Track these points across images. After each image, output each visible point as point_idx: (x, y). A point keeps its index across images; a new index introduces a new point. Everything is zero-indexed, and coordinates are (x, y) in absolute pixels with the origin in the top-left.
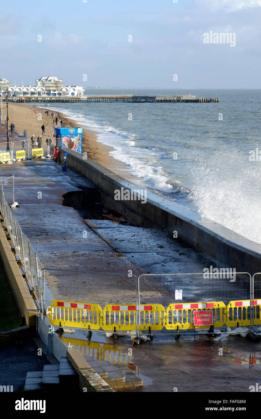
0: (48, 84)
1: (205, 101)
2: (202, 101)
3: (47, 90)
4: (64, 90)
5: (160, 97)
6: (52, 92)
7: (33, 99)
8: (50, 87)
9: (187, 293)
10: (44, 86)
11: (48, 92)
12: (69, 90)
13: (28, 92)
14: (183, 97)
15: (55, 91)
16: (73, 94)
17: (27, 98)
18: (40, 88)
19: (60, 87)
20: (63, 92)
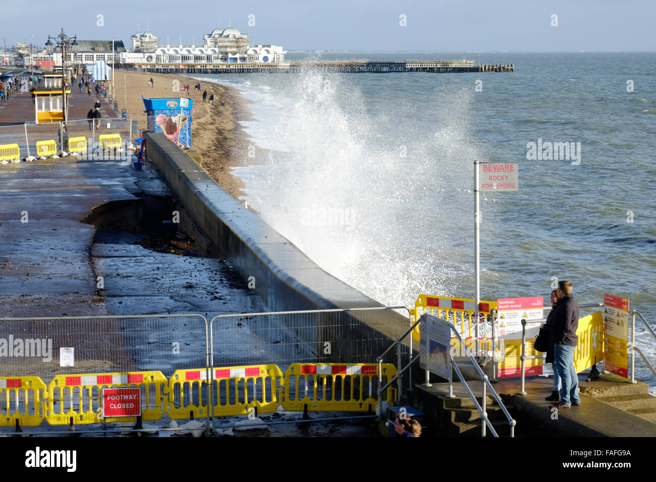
0: (224, 42)
1: (489, 69)
2: (485, 69)
3: (222, 53)
4: (250, 52)
5: (414, 63)
6: (230, 56)
7: (199, 67)
8: (226, 47)
9: (163, 362)
10: (217, 46)
11: (224, 55)
12: (258, 53)
13: (190, 55)
14: (452, 63)
15: (235, 54)
16: (266, 59)
17: (188, 65)
18: (211, 49)
19: (243, 46)
20: (248, 55)
